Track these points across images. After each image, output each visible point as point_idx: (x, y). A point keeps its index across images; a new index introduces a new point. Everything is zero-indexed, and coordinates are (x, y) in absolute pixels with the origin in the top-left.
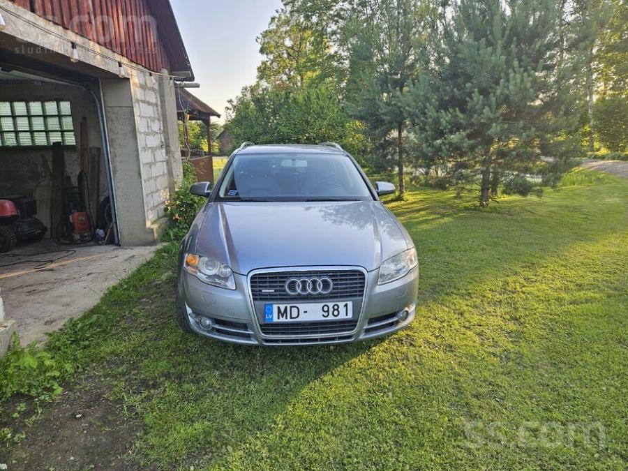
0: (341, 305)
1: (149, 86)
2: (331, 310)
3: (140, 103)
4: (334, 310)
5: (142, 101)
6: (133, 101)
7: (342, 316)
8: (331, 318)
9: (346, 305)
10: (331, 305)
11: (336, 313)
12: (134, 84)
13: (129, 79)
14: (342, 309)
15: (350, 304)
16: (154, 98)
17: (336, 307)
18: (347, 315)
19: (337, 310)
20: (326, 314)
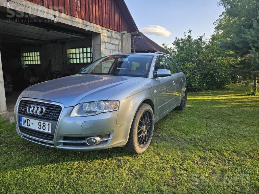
0: (47, 123)
1: (114, 37)
2: (42, 126)
3: (107, 44)
4: (43, 126)
5: (108, 43)
6: (101, 42)
7: (47, 131)
8: (42, 130)
9: (49, 125)
10: (42, 122)
11: (44, 128)
12: (104, 36)
13: (100, 34)
14: (47, 126)
15: (50, 124)
16: (117, 42)
17: (44, 125)
18: (49, 131)
19: (45, 126)
20: (40, 127)
